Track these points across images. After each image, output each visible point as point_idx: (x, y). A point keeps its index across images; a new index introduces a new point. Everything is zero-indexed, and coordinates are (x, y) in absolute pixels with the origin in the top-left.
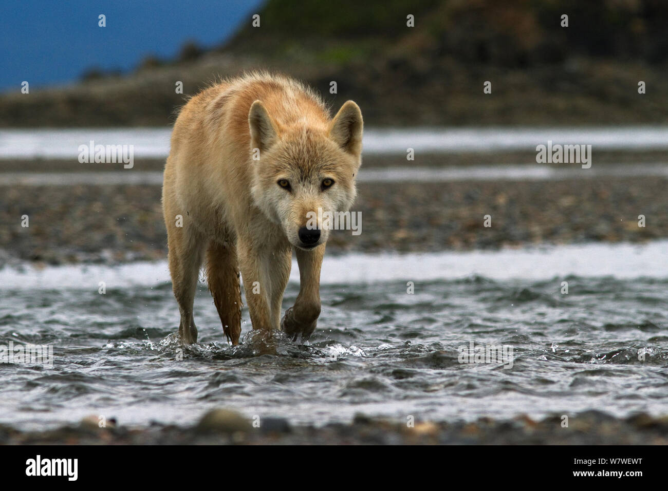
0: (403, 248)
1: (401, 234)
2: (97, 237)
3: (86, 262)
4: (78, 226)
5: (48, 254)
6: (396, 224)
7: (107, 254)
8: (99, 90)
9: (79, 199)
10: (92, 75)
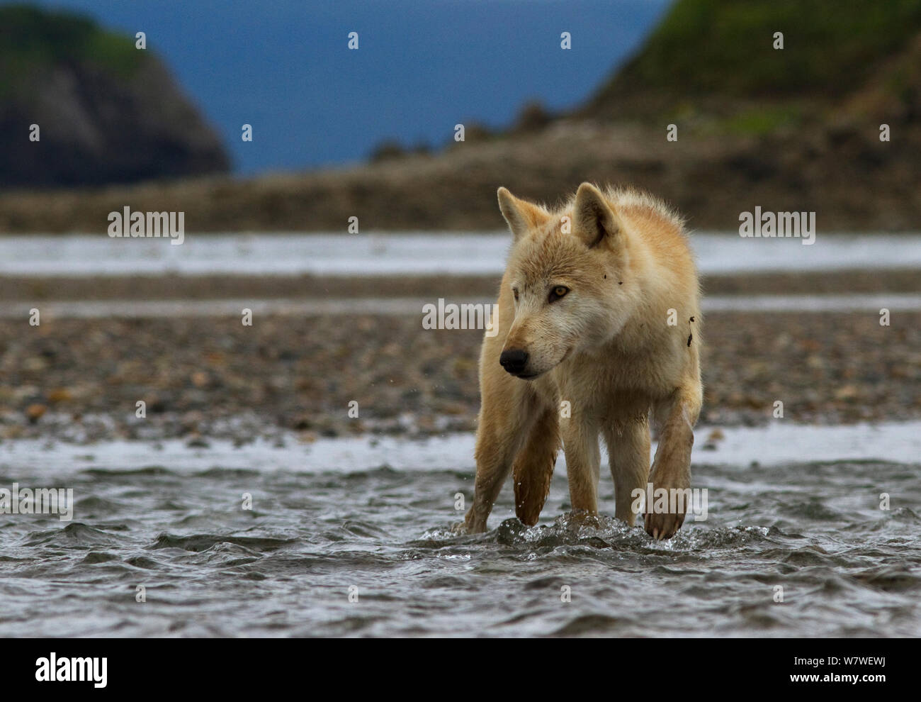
0: (850, 414)
1: (846, 391)
2: (393, 394)
3: (376, 431)
4: (366, 377)
5: (320, 419)
6: (839, 376)
7: (407, 419)
8: (396, 173)
9: (368, 336)
10: (387, 152)
